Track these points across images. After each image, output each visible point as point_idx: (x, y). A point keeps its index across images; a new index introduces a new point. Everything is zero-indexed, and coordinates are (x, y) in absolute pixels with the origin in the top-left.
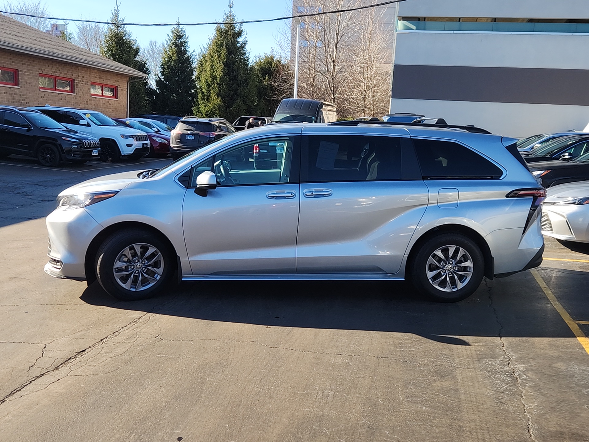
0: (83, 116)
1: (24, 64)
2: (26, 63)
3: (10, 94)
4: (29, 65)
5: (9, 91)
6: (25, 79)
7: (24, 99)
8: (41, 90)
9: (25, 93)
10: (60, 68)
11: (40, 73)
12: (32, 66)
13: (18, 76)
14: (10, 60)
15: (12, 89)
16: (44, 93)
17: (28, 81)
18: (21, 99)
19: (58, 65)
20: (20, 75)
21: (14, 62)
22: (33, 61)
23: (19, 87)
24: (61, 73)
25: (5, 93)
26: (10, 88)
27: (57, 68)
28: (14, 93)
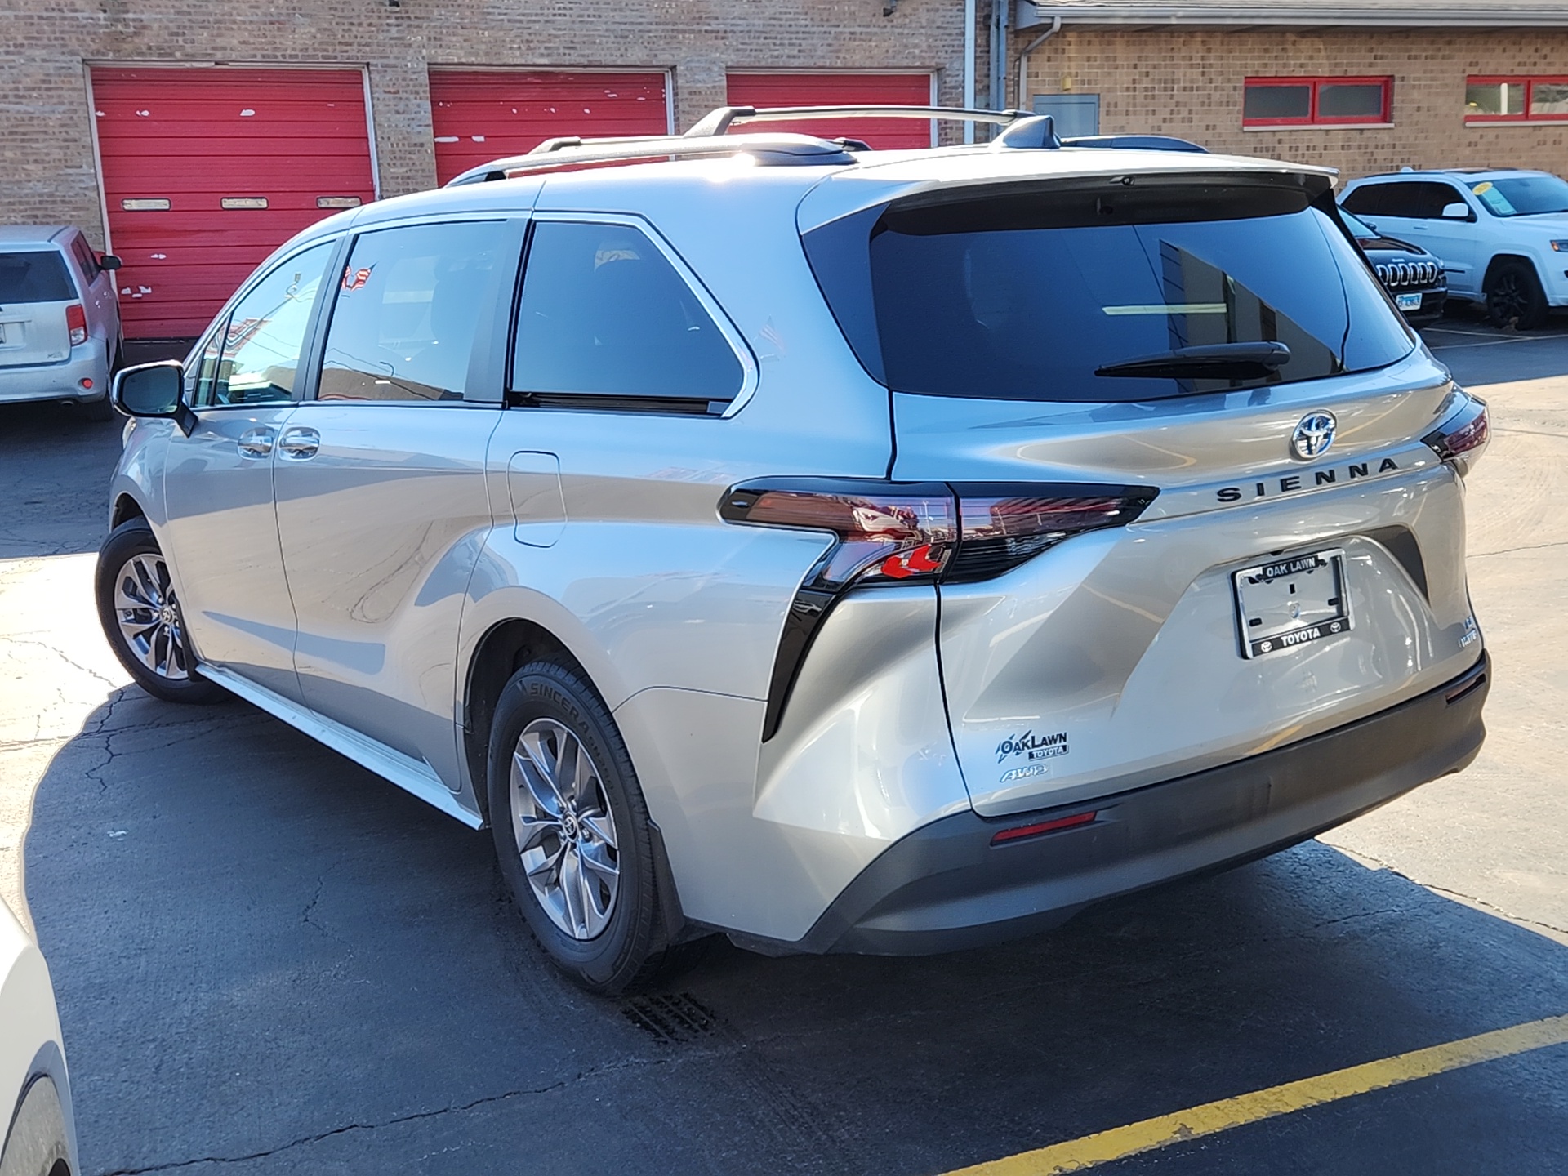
0: (1464, 191)
1: (1416, 57)
2: (1424, 54)
3: (1360, 149)
4: (1433, 57)
5: (1357, 139)
6: (1412, 101)
7: (1406, 157)
8: (1468, 124)
9: (1411, 140)
10: (1546, 50)
11: (1469, 76)
12: (1444, 57)
13: (1393, 95)
14: (1368, 54)
15: (1367, 134)
16: (1480, 132)
17: (1424, 105)
18: (1397, 158)
19: (1540, 41)
20: (1396, 90)
21: (1382, 58)
22: (1449, 43)
23: (1391, 125)
24: (1550, 64)
25: (1343, 147)
26: (1362, 130)
27: (1536, 50)
28: (1372, 144)
